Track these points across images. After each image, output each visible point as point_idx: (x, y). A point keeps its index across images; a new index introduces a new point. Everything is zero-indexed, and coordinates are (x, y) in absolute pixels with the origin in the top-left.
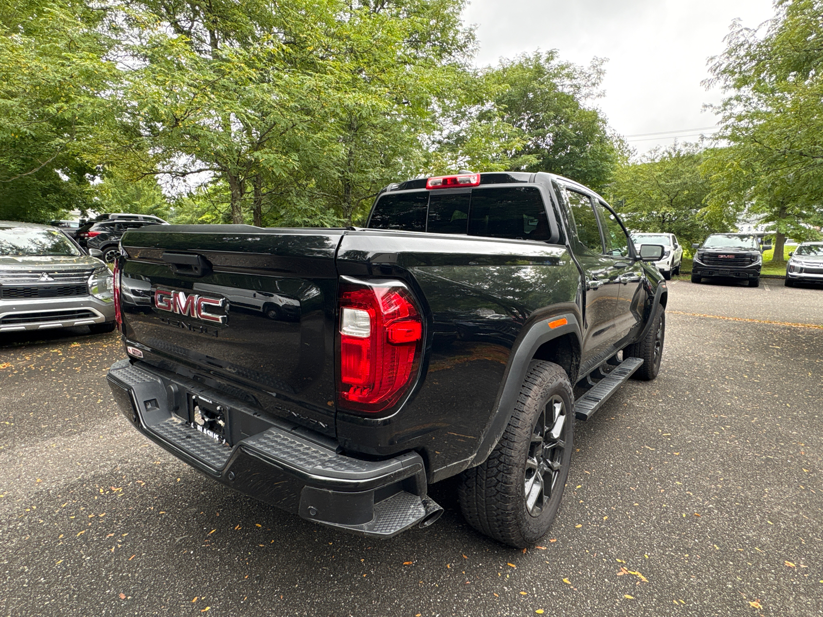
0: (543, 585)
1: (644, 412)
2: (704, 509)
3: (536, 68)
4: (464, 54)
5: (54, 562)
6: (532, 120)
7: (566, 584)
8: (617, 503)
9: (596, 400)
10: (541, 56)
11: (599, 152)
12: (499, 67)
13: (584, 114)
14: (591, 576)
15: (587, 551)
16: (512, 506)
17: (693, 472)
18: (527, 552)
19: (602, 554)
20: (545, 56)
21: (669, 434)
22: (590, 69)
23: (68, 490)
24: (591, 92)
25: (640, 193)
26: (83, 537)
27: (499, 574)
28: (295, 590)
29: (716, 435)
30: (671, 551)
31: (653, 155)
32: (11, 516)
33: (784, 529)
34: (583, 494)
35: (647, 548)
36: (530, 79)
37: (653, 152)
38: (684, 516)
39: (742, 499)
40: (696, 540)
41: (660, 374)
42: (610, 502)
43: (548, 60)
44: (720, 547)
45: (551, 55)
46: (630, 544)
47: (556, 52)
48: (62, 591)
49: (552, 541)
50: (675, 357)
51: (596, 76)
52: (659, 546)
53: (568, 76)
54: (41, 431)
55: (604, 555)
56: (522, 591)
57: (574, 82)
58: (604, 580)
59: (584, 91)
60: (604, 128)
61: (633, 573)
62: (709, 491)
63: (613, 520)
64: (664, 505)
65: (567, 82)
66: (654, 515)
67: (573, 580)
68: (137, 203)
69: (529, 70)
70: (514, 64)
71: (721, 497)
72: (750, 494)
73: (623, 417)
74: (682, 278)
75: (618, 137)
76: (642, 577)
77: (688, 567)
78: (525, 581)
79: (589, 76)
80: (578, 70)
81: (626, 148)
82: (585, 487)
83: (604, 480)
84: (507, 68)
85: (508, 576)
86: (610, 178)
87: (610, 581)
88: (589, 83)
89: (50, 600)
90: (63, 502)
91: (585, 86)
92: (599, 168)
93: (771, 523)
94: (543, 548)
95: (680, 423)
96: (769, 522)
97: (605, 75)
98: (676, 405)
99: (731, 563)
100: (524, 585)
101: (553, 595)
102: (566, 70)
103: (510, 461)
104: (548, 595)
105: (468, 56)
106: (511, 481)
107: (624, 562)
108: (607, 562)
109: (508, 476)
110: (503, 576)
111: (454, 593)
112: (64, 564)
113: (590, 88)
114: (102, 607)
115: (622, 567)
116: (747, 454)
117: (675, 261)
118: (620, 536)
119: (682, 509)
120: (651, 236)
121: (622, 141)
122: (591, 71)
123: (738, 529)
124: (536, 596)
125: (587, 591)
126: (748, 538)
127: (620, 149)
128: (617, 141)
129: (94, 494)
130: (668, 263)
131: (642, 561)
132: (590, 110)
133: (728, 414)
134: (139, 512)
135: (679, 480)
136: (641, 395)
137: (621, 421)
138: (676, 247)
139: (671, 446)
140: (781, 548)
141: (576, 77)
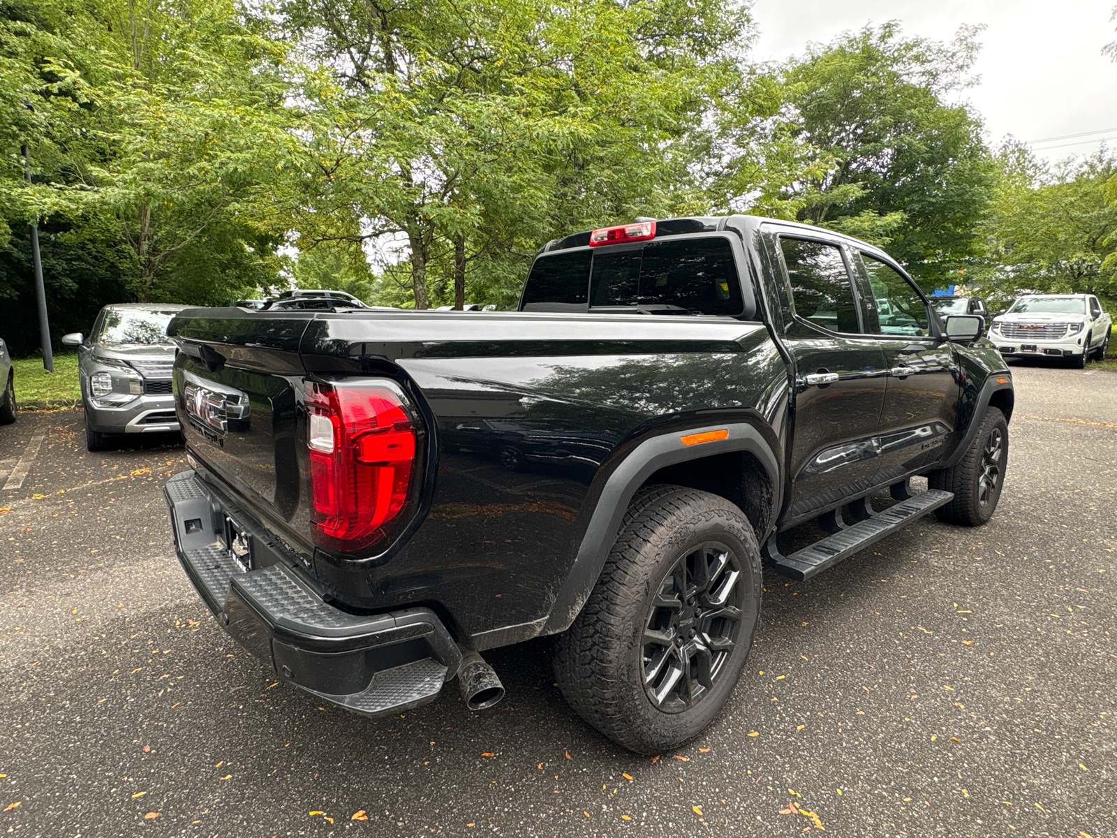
0: (661, 810)
1: (942, 574)
2: (974, 732)
3: (863, 51)
4: (736, 44)
5: (97, 700)
6: (859, 131)
7: (695, 814)
8: (830, 707)
9: (831, 551)
10: (871, 33)
11: (967, 172)
12: (806, 57)
13: (943, 114)
14: (738, 808)
15: (749, 772)
16: (612, 694)
17: (981, 673)
18: (658, 761)
19: (770, 778)
20: (878, 32)
21: (969, 612)
22: (954, 44)
23: (143, 620)
24: (956, 81)
25: (1037, 231)
26: (137, 676)
27: (605, 787)
28: (335, 769)
29: (1053, 619)
30: (885, 790)
31: (1062, 170)
32: (78, 643)
33: (1107, 781)
34: (782, 689)
35: (848, 780)
36: (853, 70)
37: (1062, 165)
38: (933, 738)
39: (1049, 724)
40: (936, 779)
41: (998, 518)
42: (820, 704)
43: (883, 38)
44: (974, 794)
45: (888, 31)
46: (823, 770)
47: (896, 25)
48: (92, 733)
49: (702, 750)
50: (1037, 492)
51: (965, 54)
52: (867, 780)
53: (917, 58)
54: (147, 549)
55: (773, 781)
56: (626, 814)
57: (928, 67)
58: (754, 817)
59: (944, 79)
60: (977, 134)
61: (805, 813)
62: (995, 705)
63: (812, 732)
64: (907, 719)
65: (916, 67)
66: (882, 732)
67: (707, 810)
68: (337, 275)
69: (853, 56)
70: (831, 49)
71: (1013, 717)
72: (1068, 717)
73: (902, 580)
74: (1106, 365)
75: (1017, 146)
76: (818, 822)
77: (900, 817)
78: (637, 801)
79: (954, 54)
80: (935, 48)
81: (1030, 162)
82: (790, 678)
83: (826, 671)
84: (819, 57)
85: (615, 791)
86: (986, 212)
87: (764, 820)
88: (953, 67)
89: (75, 742)
90: (134, 632)
91: (946, 71)
92: (966, 197)
93: (1085, 769)
94: (684, 760)
95: (995, 595)
96: (1081, 766)
97: (981, 51)
98: (1002, 567)
99: (980, 821)
100: (633, 807)
101: (669, 828)
102: (915, 50)
103: (609, 630)
104: (660, 826)
105: (742, 47)
106: (610, 658)
107: (799, 795)
108: (772, 792)
109: (605, 651)
110: (609, 789)
111: (531, 803)
112: (105, 704)
113: (955, 74)
114: (122, 758)
115: (793, 802)
116: (1095, 653)
117: (1094, 339)
118: (812, 756)
119: (936, 727)
120: (1053, 300)
121: (1023, 152)
122: (957, 48)
123: (1020, 770)
124: (642, 824)
125: (722, 828)
126: (1030, 787)
127: (1020, 164)
128: (1013, 152)
129: (168, 627)
130: (1079, 342)
131: (828, 798)
132: (955, 107)
133: (1092, 587)
134: (206, 652)
135: (951, 683)
136: (949, 549)
137: (897, 586)
138: (1096, 316)
139: (964, 630)
140: (1083, 810)
141: (929, 58)
